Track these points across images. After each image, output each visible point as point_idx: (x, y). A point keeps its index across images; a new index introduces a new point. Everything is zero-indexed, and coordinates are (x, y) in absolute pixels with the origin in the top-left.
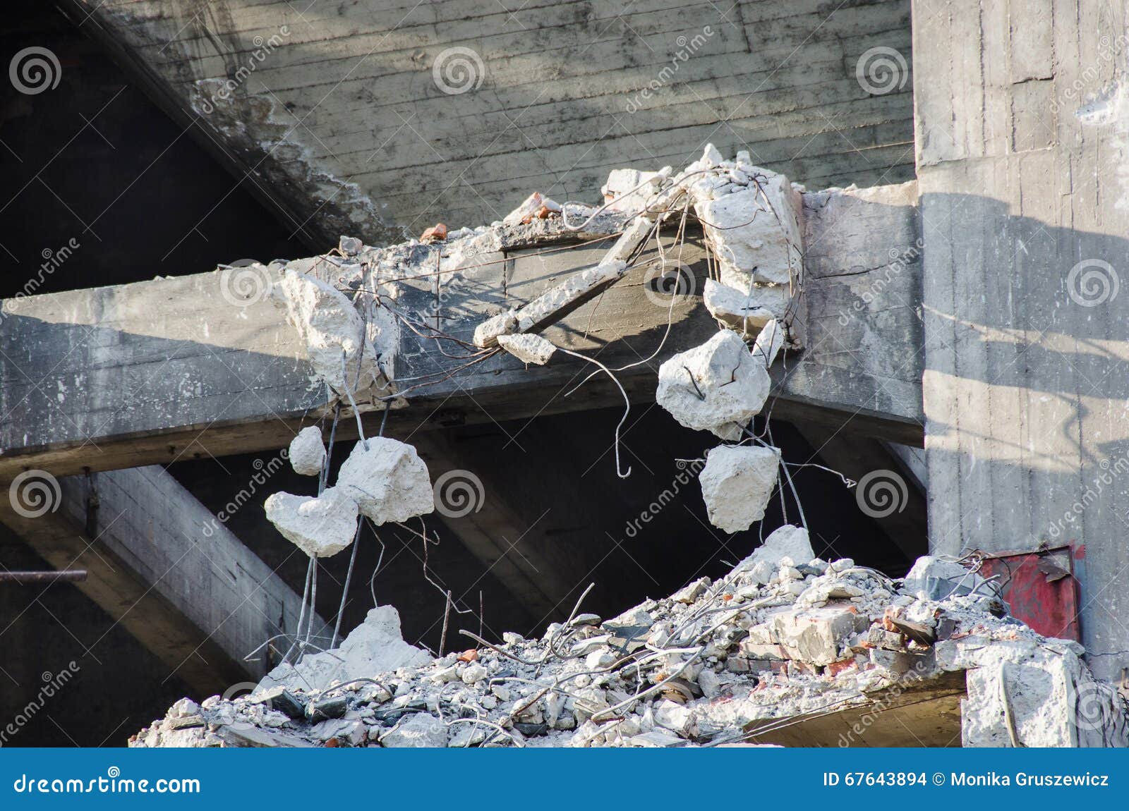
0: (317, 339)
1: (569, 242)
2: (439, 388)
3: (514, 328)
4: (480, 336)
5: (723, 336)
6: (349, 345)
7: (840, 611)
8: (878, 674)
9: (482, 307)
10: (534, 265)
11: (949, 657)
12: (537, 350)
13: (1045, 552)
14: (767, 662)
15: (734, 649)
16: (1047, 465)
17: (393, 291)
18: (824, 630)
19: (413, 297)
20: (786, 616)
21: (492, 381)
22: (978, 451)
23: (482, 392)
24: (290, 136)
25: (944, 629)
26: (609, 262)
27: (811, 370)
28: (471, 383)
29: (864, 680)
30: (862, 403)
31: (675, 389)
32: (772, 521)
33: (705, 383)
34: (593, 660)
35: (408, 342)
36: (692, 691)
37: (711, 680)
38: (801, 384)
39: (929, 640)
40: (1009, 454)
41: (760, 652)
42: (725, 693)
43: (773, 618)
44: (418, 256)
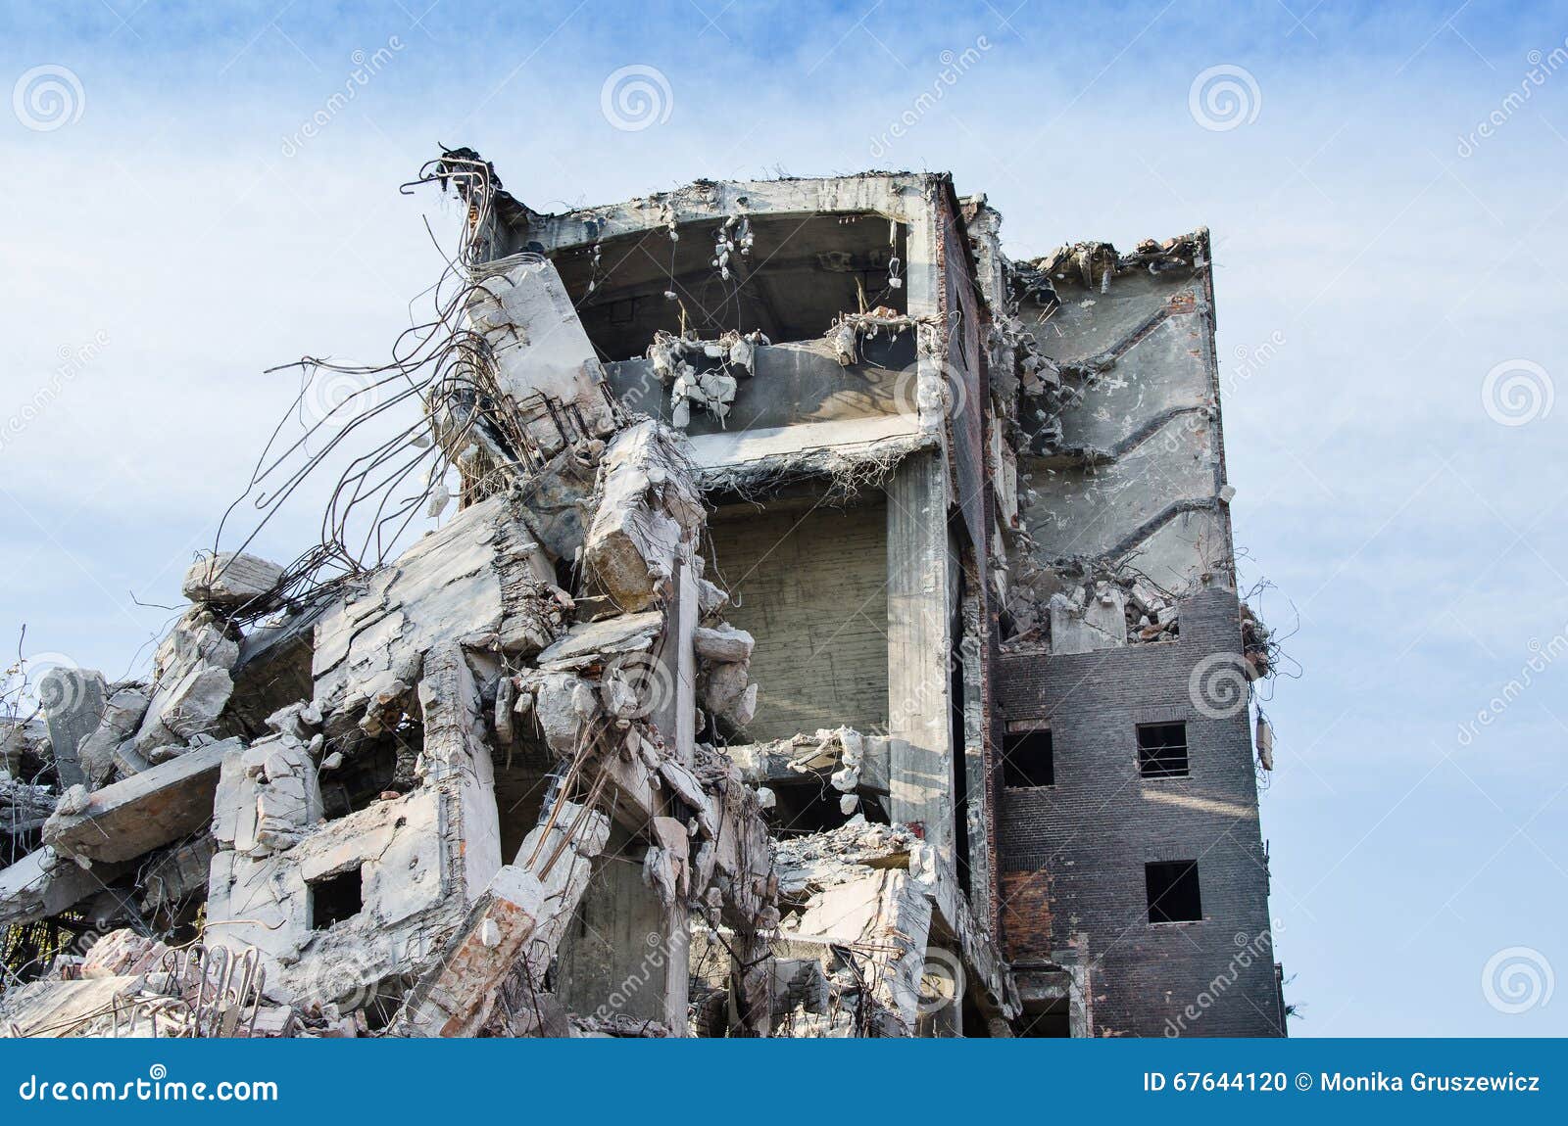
0: (751, 764)
1: (808, 745)
2: (777, 777)
3: (797, 764)
4: (788, 766)
5: (847, 769)
6: (758, 766)
7: (881, 835)
8: (890, 850)
9: (787, 759)
10: (801, 750)
11: (907, 847)
12: (802, 770)
13: (917, 822)
14: (862, 846)
15: (855, 842)
16: (918, 803)
17: (767, 754)
18: (877, 840)
19: (772, 755)
20: (868, 836)
21: (790, 776)
22: (902, 799)
23: (787, 778)
24: (730, 715)
25: (906, 841)
26: (818, 750)
27: (864, 777)
28: (785, 776)
29: (886, 852)
30: (875, 786)
31: (836, 781)
32: (855, 812)
33: (843, 779)
34: (822, 843)
35: (770, 765)
36: (844, 852)
37: (849, 849)
38: (862, 781)
39: (902, 843)
40: (909, 800)
41: (861, 843)
42: (852, 852)
43: (864, 836)
44: (773, 746)
